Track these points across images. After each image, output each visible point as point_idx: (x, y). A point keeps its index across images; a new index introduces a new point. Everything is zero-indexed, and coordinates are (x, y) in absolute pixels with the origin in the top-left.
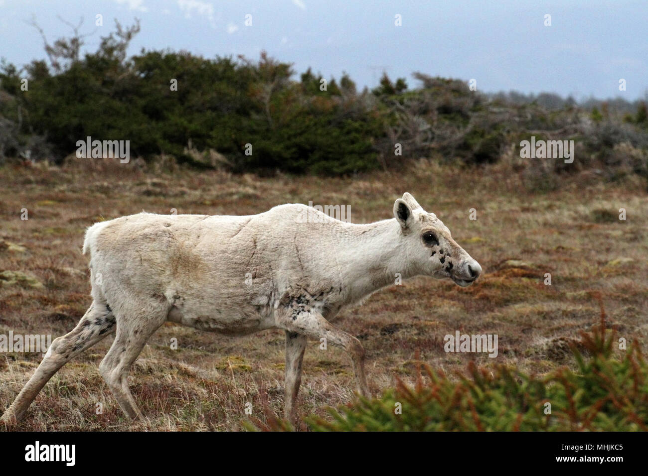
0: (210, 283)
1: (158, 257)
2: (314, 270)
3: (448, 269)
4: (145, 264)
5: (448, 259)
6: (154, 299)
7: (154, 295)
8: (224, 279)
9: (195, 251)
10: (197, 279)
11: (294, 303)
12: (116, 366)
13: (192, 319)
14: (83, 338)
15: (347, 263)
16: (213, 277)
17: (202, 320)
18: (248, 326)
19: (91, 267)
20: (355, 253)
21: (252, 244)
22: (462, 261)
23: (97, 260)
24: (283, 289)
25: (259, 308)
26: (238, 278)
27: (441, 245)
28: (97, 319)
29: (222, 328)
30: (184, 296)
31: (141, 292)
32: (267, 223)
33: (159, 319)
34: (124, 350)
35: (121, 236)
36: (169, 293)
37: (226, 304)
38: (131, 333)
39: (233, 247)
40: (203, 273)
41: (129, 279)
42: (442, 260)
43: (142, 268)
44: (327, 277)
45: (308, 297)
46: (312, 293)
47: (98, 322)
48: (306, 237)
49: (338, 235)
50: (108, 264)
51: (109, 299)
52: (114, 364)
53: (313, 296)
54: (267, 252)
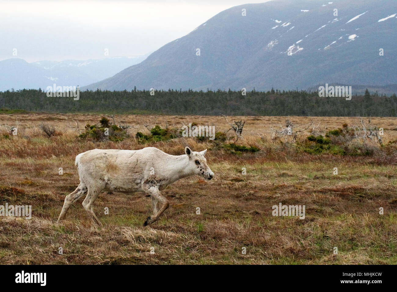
0: (121, 175)
1: (102, 165)
2: (159, 172)
3: (202, 174)
4: (97, 168)
5: (203, 170)
6: (100, 180)
7: (100, 179)
8: (126, 173)
9: (115, 163)
10: (116, 173)
11: (150, 183)
12: (88, 204)
13: (114, 188)
14: (78, 195)
15: (171, 170)
16: (122, 172)
17: (118, 188)
18: (133, 190)
19: (78, 169)
20: (174, 166)
21: (136, 161)
22: (207, 171)
23: (80, 167)
24: (146, 177)
25: (137, 184)
26: (130, 173)
27: (201, 165)
28: (83, 188)
29: (124, 191)
30: (111, 180)
31: (96, 178)
32: (142, 154)
33: (102, 187)
34: (91, 198)
35: (89, 158)
36: (106, 178)
37: (126, 182)
38: (93, 192)
39: (129, 162)
40: (118, 171)
41: (91, 173)
42: (201, 170)
43: (96, 169)
44: (163, 175)
45: (155, 182)
46: (157, 180)
47: (83, 189)
48: (156, 160)
49: (168, 159)
50: (84, 168)
51: (85, 180)
52: (87, 203)
53: (157, 181)
54: (142, 164)
